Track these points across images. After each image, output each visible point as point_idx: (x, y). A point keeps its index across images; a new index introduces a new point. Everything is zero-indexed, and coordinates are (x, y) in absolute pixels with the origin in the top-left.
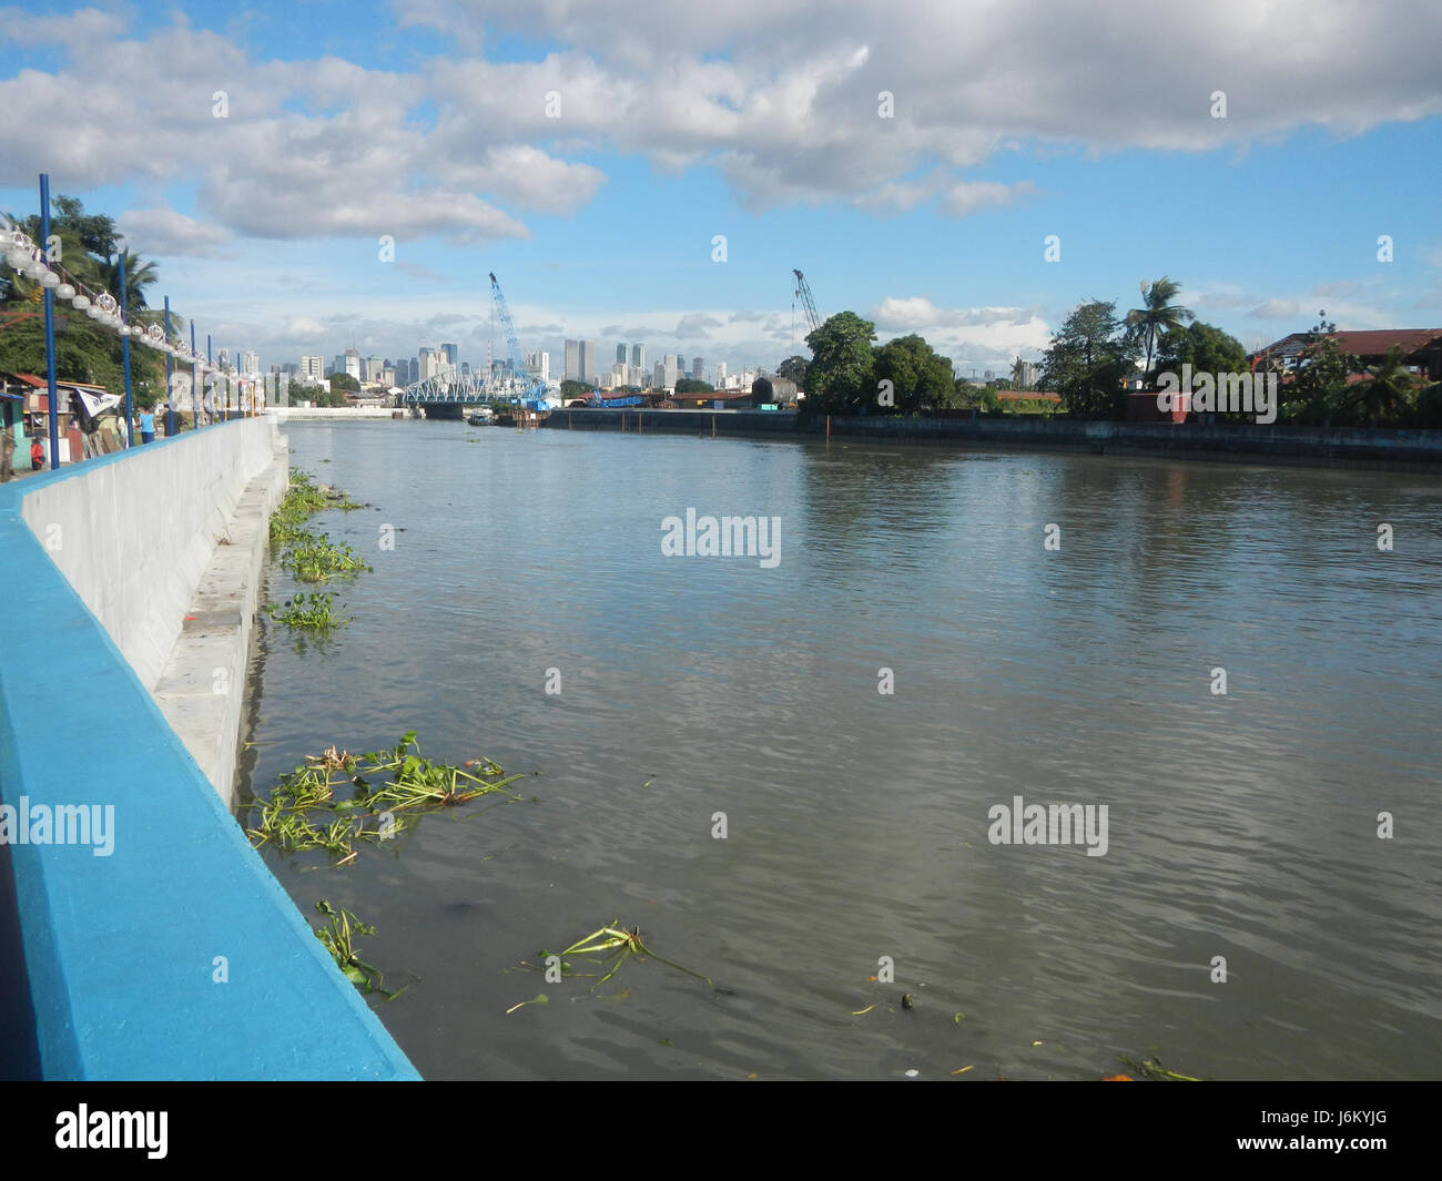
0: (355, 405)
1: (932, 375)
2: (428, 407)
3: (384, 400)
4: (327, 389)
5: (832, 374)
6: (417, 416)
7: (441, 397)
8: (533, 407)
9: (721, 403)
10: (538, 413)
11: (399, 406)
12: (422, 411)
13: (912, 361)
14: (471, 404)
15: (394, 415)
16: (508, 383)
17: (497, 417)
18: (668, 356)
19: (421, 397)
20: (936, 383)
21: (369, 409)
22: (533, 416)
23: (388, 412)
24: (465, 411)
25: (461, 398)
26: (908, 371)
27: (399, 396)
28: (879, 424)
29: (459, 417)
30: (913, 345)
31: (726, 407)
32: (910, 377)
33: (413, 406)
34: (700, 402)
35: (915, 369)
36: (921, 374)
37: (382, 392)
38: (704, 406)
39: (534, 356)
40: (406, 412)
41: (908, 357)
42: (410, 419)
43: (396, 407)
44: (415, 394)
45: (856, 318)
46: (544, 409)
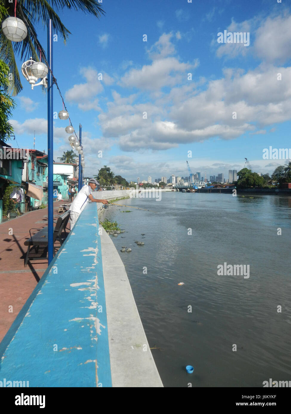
0: (164, 189)
1: (257, 181)
2: (179, 188)
3: (171, 187)
4: (158, 185)
5: (242, 181)
6: (177, 191)
7: (182, 187)
10: (195, 189)
11: (173, 189)
12: (178, 190)
13: (253, 178)
15: (172, 191)
16: (201, 183)
19: (178, 187)
20: (257, 183)
21: (167, 189)
22: (194, 190)
23: (171, 190)
26: (252, 180)
27: (174, 187)
28: (246, 190)
30: (255, 174)
32: (252, 181)
33: (176, 188)
34: (224, 187)
35: (254, 179)
36: (255, 180)
38: (224, 188)
40: (175, 190)
41: (252, 177)
42: (176, 191)
45: (247, 169)
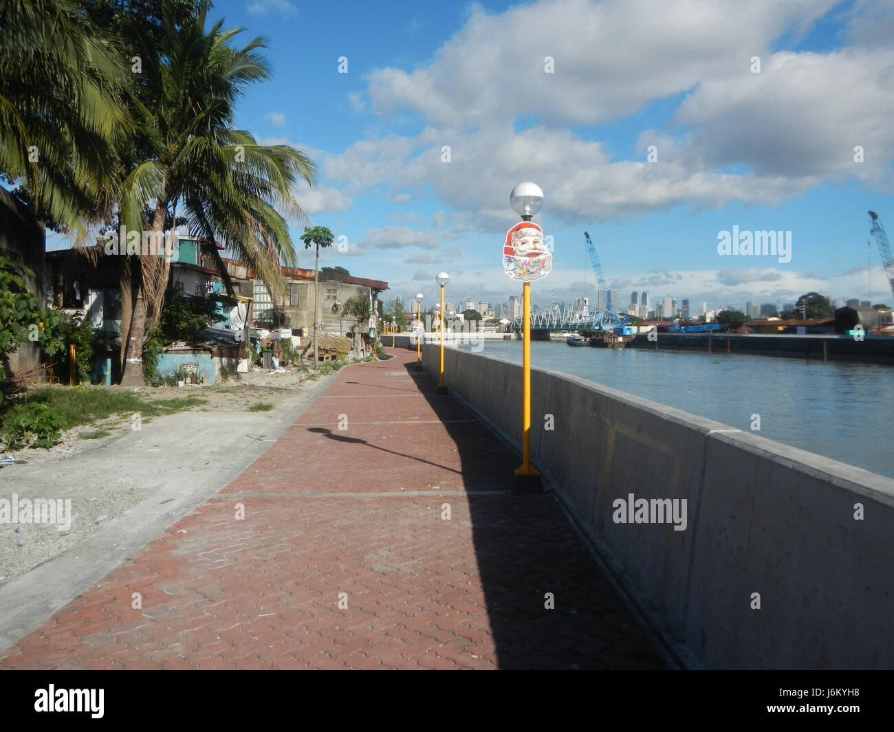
3: (498, 327)
8: (619, 332)
9: (804, 328)
10: (624, 336)
11: (508, 331)
14: (558, 329)
15: (505, 338)
17: (588, 339)
18: (666, 299)
21: (488, 334)
23: (501, 335)
24: (552, 335)
25: (551, 325)
27: (509, 327)
29: (547, 339)
31: (808, 332)
37: (495, 322)
39: (579, 300)
40: (513, 335)
43: (506, 332)
44: (519, 323)
46: (628, 333)
